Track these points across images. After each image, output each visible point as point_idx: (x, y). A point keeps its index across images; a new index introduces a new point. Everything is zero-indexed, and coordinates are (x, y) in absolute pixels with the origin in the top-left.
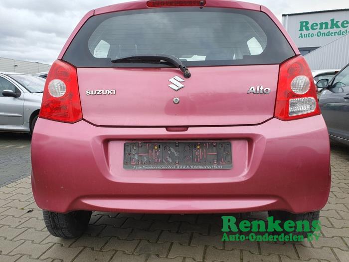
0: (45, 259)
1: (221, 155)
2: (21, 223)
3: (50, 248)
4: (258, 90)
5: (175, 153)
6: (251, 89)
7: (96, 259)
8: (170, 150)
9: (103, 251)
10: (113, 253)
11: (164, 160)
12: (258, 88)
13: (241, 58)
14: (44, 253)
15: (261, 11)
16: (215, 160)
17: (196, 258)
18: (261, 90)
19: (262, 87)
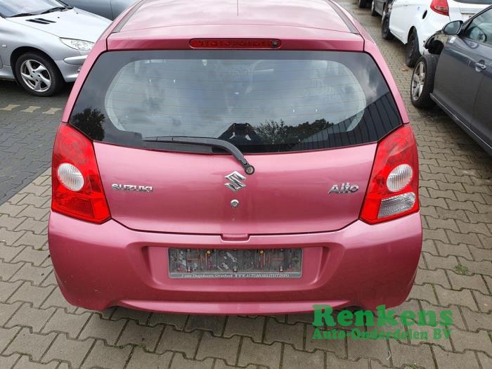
0: (85, 340)
1: (289, 260)
2: (45, 276)
3: (88, 321)
4: (342, 188)
5: (233, 259)
6: (333, 188)
7: (143, 339)
8: (226, 255)
9: (149, 326)
10: (161, 329)
11: (218, 267)
12: (343, 185)
13: (326, 138)
14: (83, 329)
15: (364, 52)
16: (281, 267)
17: (254, 338)
18: (347, 188)
19: (348, 183)
